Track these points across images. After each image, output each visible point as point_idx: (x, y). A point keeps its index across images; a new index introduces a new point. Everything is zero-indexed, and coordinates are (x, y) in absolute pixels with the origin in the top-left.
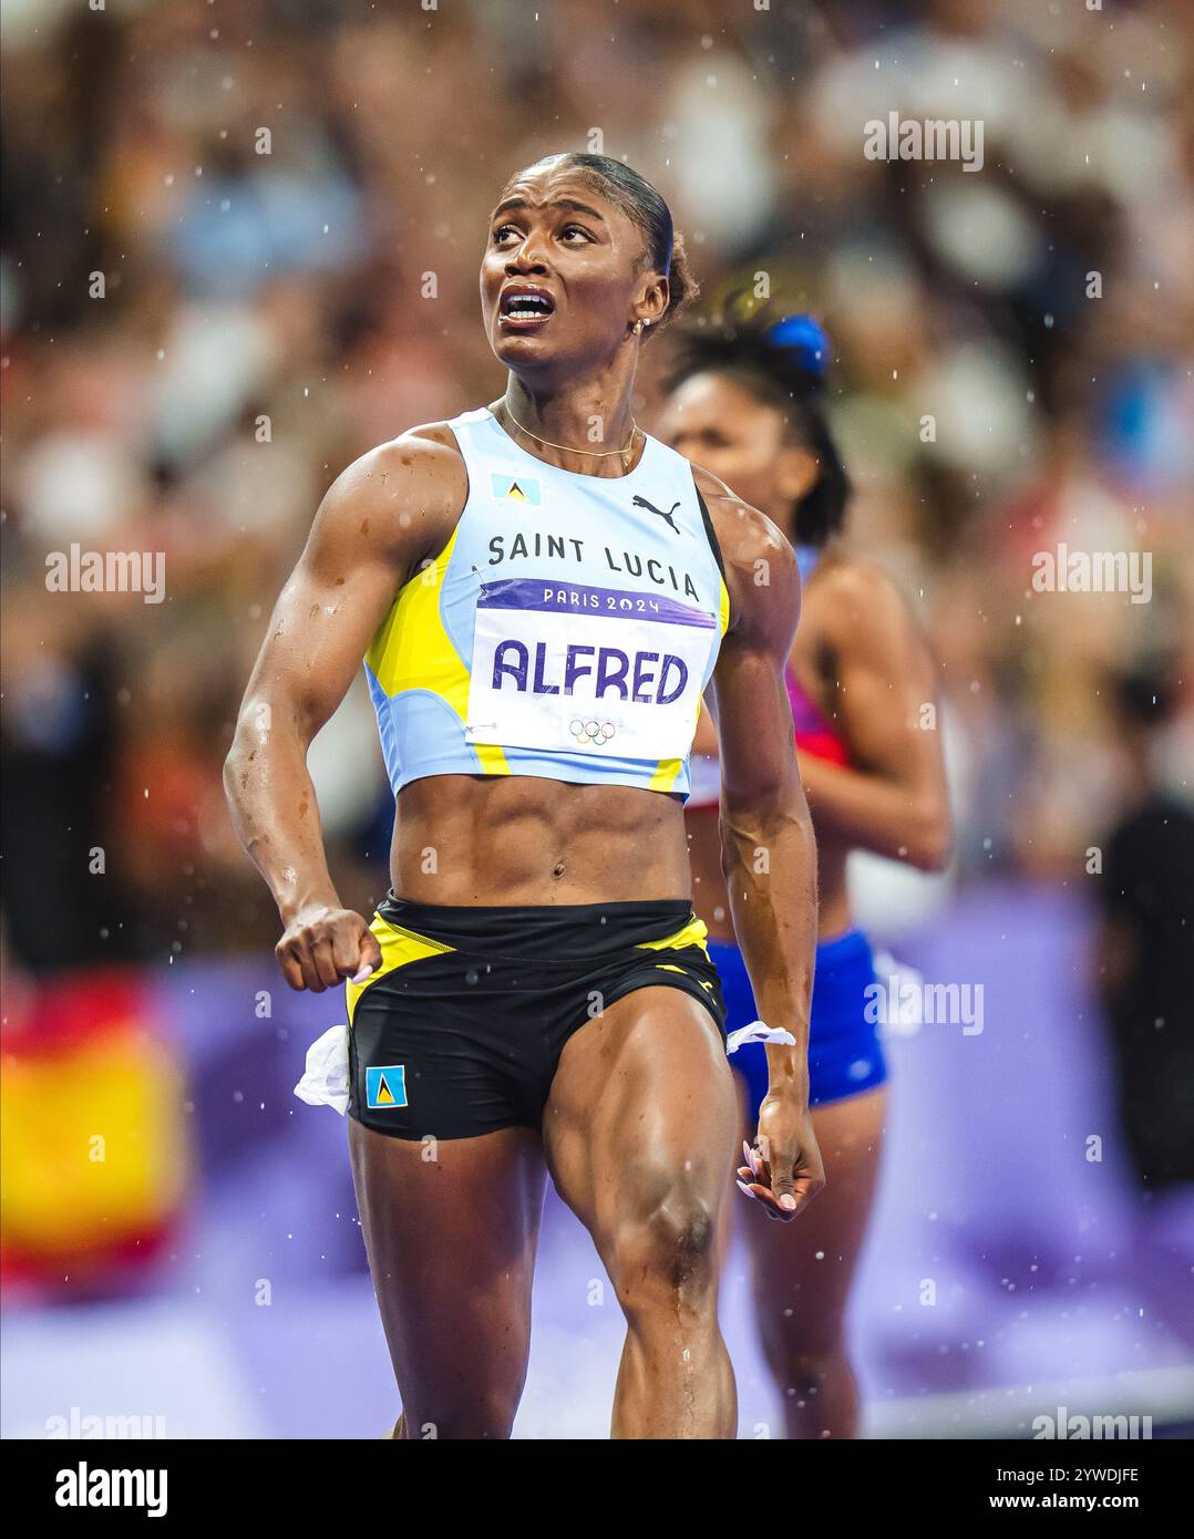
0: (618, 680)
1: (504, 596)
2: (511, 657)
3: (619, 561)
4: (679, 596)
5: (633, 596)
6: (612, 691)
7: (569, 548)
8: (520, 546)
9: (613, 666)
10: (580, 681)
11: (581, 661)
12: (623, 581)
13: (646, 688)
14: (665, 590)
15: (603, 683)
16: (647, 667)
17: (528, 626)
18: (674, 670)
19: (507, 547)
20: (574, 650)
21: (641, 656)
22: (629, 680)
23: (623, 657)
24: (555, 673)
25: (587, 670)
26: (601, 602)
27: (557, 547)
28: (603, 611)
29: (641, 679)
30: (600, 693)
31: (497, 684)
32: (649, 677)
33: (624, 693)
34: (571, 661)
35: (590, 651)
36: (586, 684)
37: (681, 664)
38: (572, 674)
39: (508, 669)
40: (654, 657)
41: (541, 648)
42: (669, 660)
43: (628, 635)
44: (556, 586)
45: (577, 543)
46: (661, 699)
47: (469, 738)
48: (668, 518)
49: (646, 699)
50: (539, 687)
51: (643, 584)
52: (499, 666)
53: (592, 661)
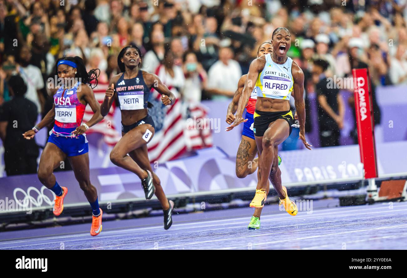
0: (279, 87)
1: (265, 78)
2: (267, 84)
3: (280, 74)
4: (287, 78)
5: (281, 78)
6: (278, 88)
7: (274, 73)
8: (268, 73)
9: (278, 86)
10: (274, 87)
11: (274, 85)
12: (281, 77)
13: (282, 88)
14: (286, 78)
15: (277, 88)
16: (282, 86)
17: (268, 81)
18: (286, 86)
19: (267, 73)
20: (273, 84)
21: (281, 85)
22: (280, 87)
23: (279, 85)
24: (271, 86)
25: (275, 86)
26: (277, 78)
27: (273, 73)
28: (277, 80)
29: (281, 87)
30: (276, 89)
31: (265, 87)
32: (283, 87)
33: (279, 89)
34: (273, 85)
35: (275, 84)
36: (275, 88)
37: (287, 86)
38: (273, 86)
39: (267, 85)
40: (283, 85)
41: (270, 83)
42: (285, 85)
43: (280, 82)
44: (272, 77)
45: (276, 72)
46: (284, 89)
47: (262, 93)
48: (287, 69)
49: (283, 89)
50: (270, 88)
51: (283, 77)
52: (266, 85)
53: (276, 85)
